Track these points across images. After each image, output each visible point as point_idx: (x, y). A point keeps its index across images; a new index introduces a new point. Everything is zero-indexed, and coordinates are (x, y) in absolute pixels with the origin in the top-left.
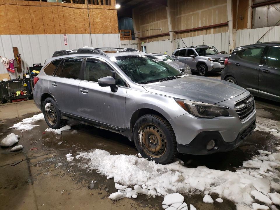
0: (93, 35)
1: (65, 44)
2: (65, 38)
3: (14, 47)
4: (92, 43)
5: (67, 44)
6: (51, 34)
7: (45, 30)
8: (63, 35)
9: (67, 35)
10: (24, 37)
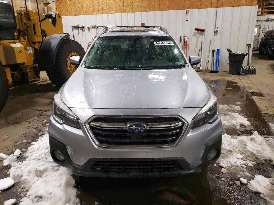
0: (220, 9)
1: (186, 20)
2: (187, 14)
3: (142, 22)
4: (216, 19)
5: (188, 20)
6: (175, 10)
7: (170, 6)
8: (186, 10)
9: (189, 10)
10: (151, 13)
